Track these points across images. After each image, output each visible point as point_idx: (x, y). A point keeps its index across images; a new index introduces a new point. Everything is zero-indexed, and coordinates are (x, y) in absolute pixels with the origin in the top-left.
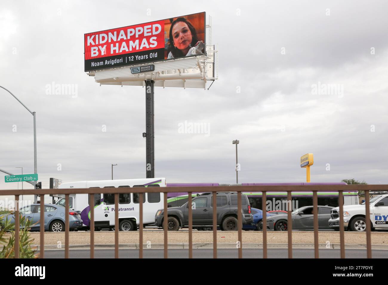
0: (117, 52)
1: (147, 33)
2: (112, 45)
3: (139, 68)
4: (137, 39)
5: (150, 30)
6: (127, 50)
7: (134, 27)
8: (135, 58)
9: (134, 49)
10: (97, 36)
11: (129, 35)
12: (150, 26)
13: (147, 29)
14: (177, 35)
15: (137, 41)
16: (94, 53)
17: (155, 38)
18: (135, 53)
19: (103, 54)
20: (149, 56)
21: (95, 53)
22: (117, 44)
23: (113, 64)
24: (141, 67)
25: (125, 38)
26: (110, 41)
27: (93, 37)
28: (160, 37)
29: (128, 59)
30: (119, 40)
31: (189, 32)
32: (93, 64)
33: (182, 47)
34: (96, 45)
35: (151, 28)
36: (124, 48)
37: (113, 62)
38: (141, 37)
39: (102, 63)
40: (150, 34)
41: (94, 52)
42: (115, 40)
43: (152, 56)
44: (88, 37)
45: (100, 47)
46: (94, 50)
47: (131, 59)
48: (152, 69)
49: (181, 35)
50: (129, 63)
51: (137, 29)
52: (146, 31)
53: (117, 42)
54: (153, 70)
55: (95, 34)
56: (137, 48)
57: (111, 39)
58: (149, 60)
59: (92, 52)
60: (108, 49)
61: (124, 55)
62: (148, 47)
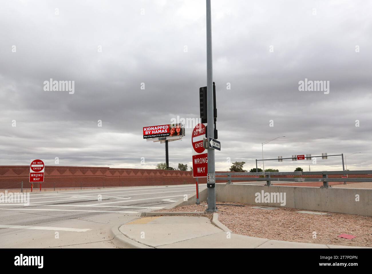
7: (160, 126)
11: (158, 128)
15: (161, 130)
16: (147, 133)
18: (160, 134)
38: (162, 129)
42: (153, 130)
59: (146, 133)
60: (151, 132)
61: (156, 134)
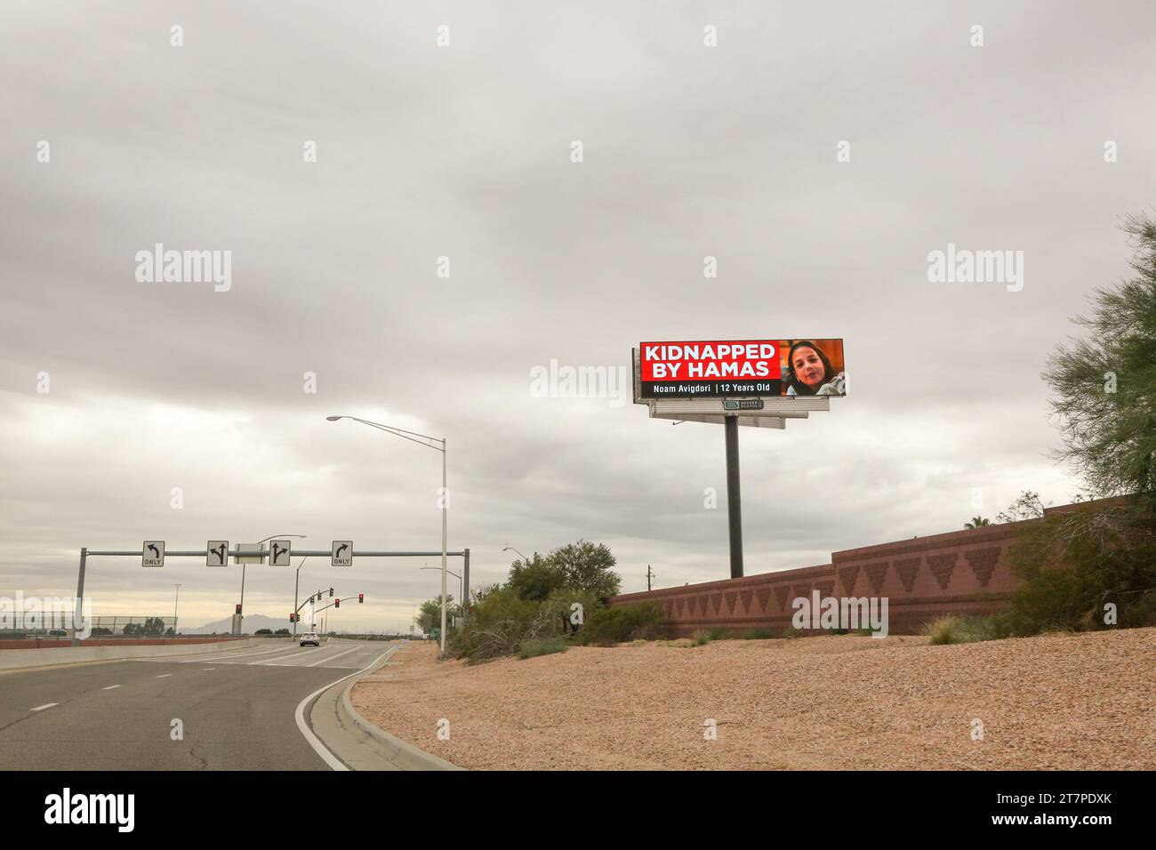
0: (700, 375)
1: (752, 354)
2: (691, 365)
3: (738, 403)
4: (735, 361)
5: (756, 351)
6: (718, 375)
8: (732, 388)
9: (730, 375)
10: (664, 348)
12: (756, 346)
13: (752, 349)
14: (801, 364)
17: (766, 364)
19: (674, 375)
20: (755, 388)
21: (659, 373)
22: (700, 365)
23: (693, 392)
24: (740, 402)
25: (714, 357)
26: (687, 358)
27: (656, 348)
28: (773, 364)
29: (720, 388)
30: (703, 358)
31: (819, 364)
32: (656, 389)
33: (810, 381)
34: (661, 361)
35: (759, 349)
36: (712, 370)
37: (693, 390)
39: (673, 389)
40: (757, 357)
41: (659, 370)
43: (760, 387)
44: (648, 348)
45: (670, 365)
46: (659, 368)
47: (725, 388)
48: (760, 406)
49: (807, 365)
50: (722, 394)
51: (734, 347)
52: (749, 352)
53: (700, 361)
54: (762, 407)
55: (660, 344)
56: (736, 374)
57: (690, 355)
58: (756, 393)
62: (753, 374)
